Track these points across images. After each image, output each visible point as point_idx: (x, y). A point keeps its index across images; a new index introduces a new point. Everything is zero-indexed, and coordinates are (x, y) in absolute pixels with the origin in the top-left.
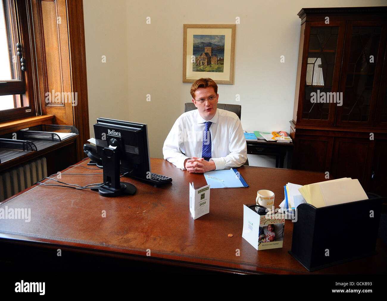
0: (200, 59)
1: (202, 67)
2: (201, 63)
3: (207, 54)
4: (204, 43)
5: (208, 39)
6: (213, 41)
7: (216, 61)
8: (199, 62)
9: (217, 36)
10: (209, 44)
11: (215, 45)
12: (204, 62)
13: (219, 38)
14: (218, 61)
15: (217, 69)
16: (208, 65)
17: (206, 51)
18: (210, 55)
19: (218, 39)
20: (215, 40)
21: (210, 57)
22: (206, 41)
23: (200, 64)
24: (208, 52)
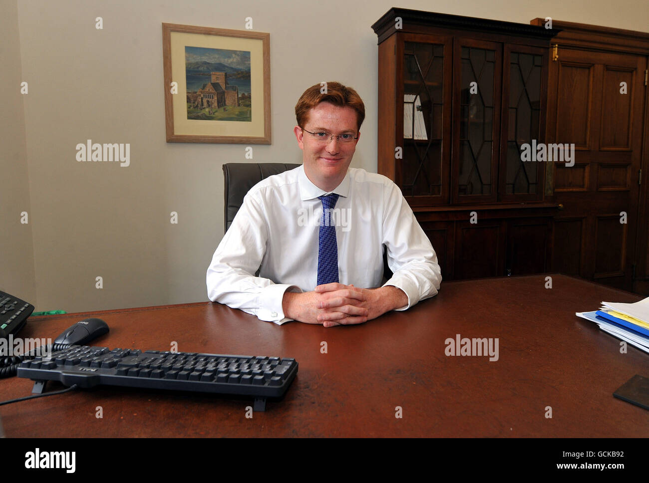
0: (202, 96)
1: (207, 110)
2: (205, 104)
3: (216, 86)
4: (209, 63)
5: (217, 56)
6: (226, 61)
7: (236, 100)
8: (200, 100)
9: (235, 52)
10: (220, 67)
11: (232, 68)
12: (210, 100)
13: (238, 55)
14: (239, 99)
15: (238, 115)
16: (219, 106)
17: (213, 79)
18: (223, 87)
19: (237, 57)
20: (230, 60)
21: (224, 93)
22: (213, 60)
23: (202, 105)
24: (218, 81)
